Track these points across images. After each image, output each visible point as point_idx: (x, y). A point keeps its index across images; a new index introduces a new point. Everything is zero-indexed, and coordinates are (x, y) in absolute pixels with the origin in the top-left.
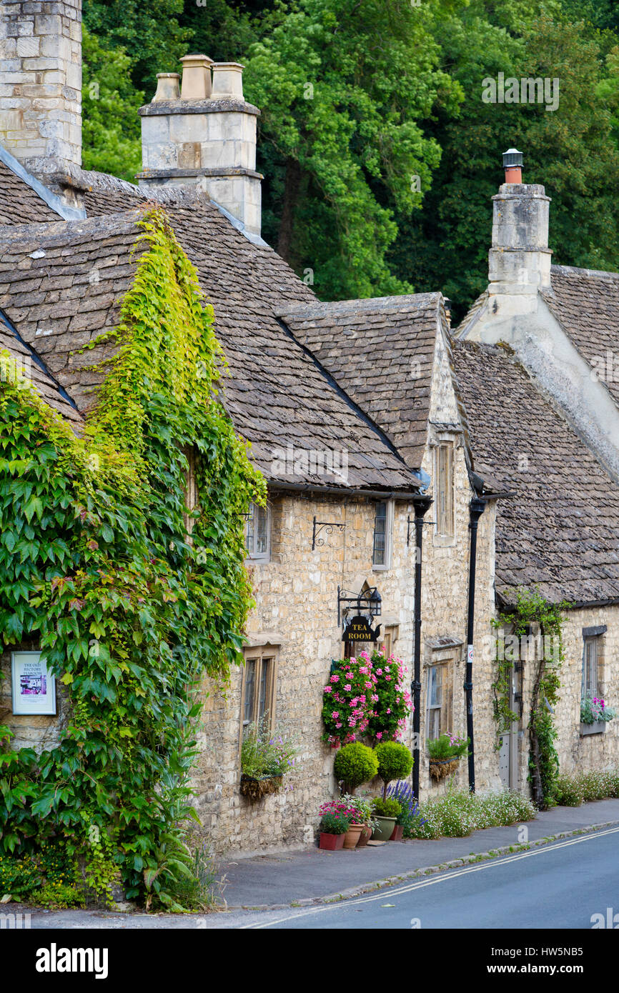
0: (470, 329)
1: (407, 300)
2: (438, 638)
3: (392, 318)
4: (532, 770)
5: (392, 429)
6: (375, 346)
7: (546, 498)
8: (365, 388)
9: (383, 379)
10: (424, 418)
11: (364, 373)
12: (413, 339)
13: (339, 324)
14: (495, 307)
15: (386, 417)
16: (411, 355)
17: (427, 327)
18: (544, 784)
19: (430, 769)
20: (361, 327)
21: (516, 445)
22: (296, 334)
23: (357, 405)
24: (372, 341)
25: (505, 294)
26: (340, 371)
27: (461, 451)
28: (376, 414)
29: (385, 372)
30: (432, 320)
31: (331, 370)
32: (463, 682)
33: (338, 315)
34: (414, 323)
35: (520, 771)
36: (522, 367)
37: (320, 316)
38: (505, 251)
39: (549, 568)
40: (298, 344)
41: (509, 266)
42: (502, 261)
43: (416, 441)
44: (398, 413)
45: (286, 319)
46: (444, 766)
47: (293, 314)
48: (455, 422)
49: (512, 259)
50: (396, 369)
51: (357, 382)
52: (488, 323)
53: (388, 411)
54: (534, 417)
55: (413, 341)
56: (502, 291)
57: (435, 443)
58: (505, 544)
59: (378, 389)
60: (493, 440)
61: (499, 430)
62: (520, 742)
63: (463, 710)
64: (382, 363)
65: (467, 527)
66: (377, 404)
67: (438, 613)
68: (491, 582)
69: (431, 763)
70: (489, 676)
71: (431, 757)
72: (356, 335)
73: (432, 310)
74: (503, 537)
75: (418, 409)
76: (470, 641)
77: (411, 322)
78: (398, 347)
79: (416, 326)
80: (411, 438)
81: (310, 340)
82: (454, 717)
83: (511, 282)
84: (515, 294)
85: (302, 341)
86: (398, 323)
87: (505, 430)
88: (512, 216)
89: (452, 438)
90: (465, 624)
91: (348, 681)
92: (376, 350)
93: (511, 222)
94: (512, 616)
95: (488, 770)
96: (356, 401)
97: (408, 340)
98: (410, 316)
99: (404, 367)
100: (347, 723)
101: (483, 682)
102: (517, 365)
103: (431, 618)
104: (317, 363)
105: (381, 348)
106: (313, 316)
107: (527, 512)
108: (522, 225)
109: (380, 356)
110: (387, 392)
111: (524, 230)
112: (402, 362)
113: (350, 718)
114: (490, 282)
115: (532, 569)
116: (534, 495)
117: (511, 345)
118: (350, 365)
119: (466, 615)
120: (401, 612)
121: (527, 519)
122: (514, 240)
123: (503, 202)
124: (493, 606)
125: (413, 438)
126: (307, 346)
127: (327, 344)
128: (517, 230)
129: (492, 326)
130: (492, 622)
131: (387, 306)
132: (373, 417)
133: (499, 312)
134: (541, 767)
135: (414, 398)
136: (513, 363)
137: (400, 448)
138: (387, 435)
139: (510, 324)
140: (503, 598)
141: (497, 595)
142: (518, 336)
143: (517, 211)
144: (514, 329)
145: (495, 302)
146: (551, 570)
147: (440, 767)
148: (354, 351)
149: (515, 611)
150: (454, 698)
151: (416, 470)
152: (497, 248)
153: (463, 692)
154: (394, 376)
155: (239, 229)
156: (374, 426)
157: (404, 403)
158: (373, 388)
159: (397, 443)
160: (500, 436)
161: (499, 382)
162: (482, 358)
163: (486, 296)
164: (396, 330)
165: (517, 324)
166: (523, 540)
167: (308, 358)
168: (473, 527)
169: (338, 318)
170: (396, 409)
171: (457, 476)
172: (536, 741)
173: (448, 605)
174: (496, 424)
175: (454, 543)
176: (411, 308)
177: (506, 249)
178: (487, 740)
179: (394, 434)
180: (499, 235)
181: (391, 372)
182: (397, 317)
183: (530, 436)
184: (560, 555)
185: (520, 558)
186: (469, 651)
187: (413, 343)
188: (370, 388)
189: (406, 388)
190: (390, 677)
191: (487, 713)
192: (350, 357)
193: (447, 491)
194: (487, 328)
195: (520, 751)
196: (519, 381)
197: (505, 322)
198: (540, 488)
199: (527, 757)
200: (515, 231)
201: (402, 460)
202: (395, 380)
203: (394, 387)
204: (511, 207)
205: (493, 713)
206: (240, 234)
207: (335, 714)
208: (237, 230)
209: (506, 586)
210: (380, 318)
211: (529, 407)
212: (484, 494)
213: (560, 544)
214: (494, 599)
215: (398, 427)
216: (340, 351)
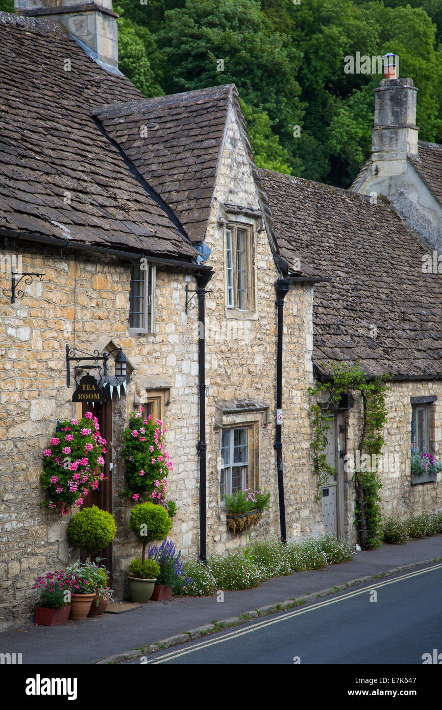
0: (359, 188)
1: (203, 93)
2: (236, 402)
3: (190, 109)
4: (358, 516)
5: (180, 208)
6: (172, 135)
7: (395, 299)
8: (160, 172)
9: (177, 164)
10: (209, 196)
11: (161, 159)
12: (206, 126)
13: (144, 118)
14: (377, 171)
15: (175, 196)
16: (202, 141)
17: (219, 115)
18: (369, 528)
19: (228, 523)
20: (163, 120)
21: (377, 262)
22: (107, 129)
23: (152, 188)
24: (169, 131)
25: (383, 161)
26: (140, 159)
27: (263, 235)
28: (166, 195)
29: (179, 157)
30: (224, 108)
31: (133, 158)
32: (272, 442)
33: (144, 110)
34: (208, 112)
35: (346, 517)
36: (396, 213)
37: (129, 112)
38: (383, 129)
39: (382, 349)
40: (108, 138)
41: (386, 140)
42: (381, 137)
43: (200, 217)
44: (186, 193)
45: (100, 117)
46: (240, 520)
47: (106, 112)
48: (254, 208)
49: (389, 135)
50: (188, 154)
51: (154, 167)
52: (372, 183)
53: (177, 191)
54: (399, 246)
55: (205, 128)
56: (381, 159)
57: (225, 221)
58: (339, 328)
59: (171, 172)
60: (353, 256)
61: (362, 250)
62: (345, 492)
63: (273, 467)
64: (176, 150)
65: (274, 305)
66: (168, 186)
67: (234, 379)
68: (308, 356)
69: (228, 517)
70: (307, 437)
71: (229, 512)
72: (157, 127)
73: (224, 99)
74: (339, 323)
75: (204, 188)
76: (279, 405)
77: (205, 111)
78: (192, 134)
79: (209, 115)
80: (196, 214)
81: (118, 134)
82: (261, 473)
83: (388, 152)
84: (391, 161)
85: (112, 135)
86: (194, 113)
87: (367, 251)
88: (389, 103)
89: (252, 222)
90: (273, 391)
91: (68, 444)
92: (173, 138)
93: (388, 107)
94: (328, 385)
95: (308, 518)
96: (151, 185)
97: (201, 127)
98: (205, 106)
99: (195, 151)
100: (68, 488)
101: (300, 442)
102: (393, 212)
103: (223, 383)
104: (123, 154)
105: (178, 136)
106: (123, 113)
107: (372, 307)
108: (396, 109)
109: (175, 144)
110: (178, 174)
111: (397, 112)
112: (194, 147)
113: (70, 483)
114: (373, 153)
115: (363, 348)
116: (384, 297)
117: (388, 197)
118: (149, 153)
119: (275, 383)
120: (178, 377)
121: (370, 312)
122: (390, 120)
123: (382, 93)
124: (311, 377)
125: (197, 214)
126: (116, 139)
127: (132, 136)
128: (392, 112)
129: (375, 184)
130: (309, 389)
131: (186, 99)
132: (164, 197)
133: (380, 174)
134: (366, 513)
135: (201, 178)
136: (389, 210)
137: (185, 224)
138: (175, 212)
139: (387, 182)
140: (320, 369)
141: (315, 367)
142: (393, 191)
143: (392, 99)
144: (390, 186)
145: (377, 167)
146: (384, 351)
147: (236, 521)
148: (154, 140)
149: (332, 381)
150: (260, 456)
151: (197, 244)
152: (378, 127)
153: (273, 452)
154: (186, 160)
155: (92, 58)
156: (164, 205)
157: (192, 184)
158: (167, 172)
159: (183, 220)
160: (362, 254)
161: (372, 221)
162: (361, 204)
163: (370, 163)
164: (192, 120)
165: (392, 182)
166: (361, 327)
167: (114, 148)
168: (279, 305)
169: (144, 113)
170: (185, 189)
171: (258, 257)
172: (361, 491)
173: (249, 372)
174: (360, 246)
175: (256, 317)
176: (207, 99)
177: (384, 127)
178: (306, 491)
179: (181, 211)
180: (379, 118)
181: (183, 157)
182: (194, 108)
183: (392, 257)
184: (397, 340)
185: (352, 340)
186: (278, 415)
187: (205, 130)
188: (164, 172)
189: (195, 170)
190: (145, 439)
191: (305, 469)
192: (150, 147)
193: (248, 270)
194: (370, 187)
195: (346, 499)
196: (392, 222)
197: (383, 181)
198: (391, 292)
199: (352, 505)
200: (390, 113)
201: (186, 235)
202: (187, 164)
203: (185, 169)
204: (387, 96)
205: (313, 469)
206: (92, 61)
207: (54, 479)
208: (89, 58)
209: (329, 360)
210: (179, 110)
211: (397, 239)
212: (290, 275)
213: (400, 332)
214: (311, 370)
215: (185, 205)
216: (143, 142)
